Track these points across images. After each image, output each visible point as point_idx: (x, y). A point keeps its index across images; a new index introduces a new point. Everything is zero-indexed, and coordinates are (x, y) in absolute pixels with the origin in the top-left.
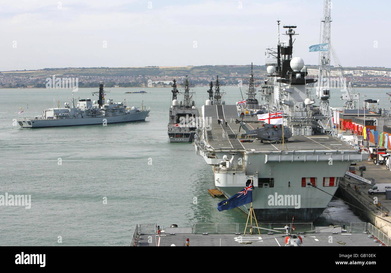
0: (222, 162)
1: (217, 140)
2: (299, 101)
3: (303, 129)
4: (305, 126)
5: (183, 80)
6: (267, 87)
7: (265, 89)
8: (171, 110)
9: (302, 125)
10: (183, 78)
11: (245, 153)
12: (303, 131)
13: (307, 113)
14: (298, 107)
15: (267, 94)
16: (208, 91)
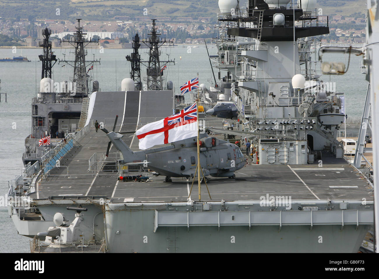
0: (51, 228)
1: (67, 177)
2: (281, 80)
3: (285, 149)
4: (289, 142)
5: (128, 29)
6: (231, 48)
7: (226, 52)
8: (36, 104)
9: (282, 140)
10: (129, 24)
11: (106, 208)
12: (285, 153)
13: (296, 111)
14: (274, 96)
15: (230, 63)
16: (128, 58)
